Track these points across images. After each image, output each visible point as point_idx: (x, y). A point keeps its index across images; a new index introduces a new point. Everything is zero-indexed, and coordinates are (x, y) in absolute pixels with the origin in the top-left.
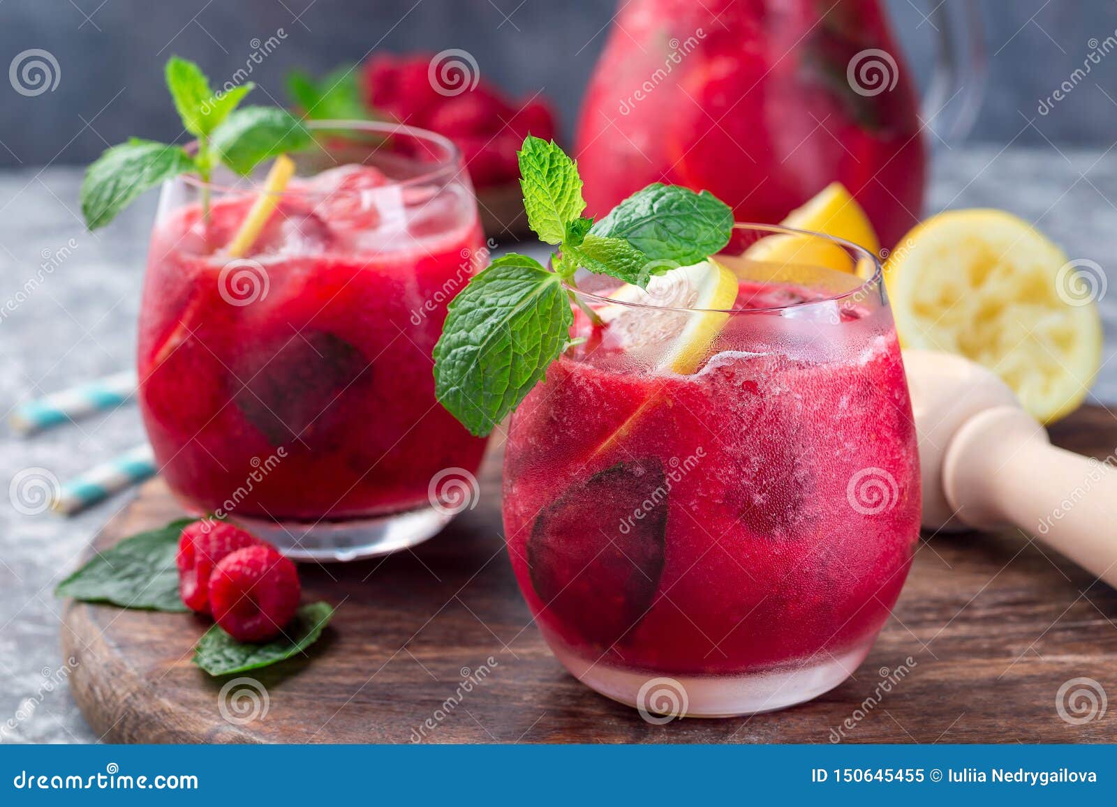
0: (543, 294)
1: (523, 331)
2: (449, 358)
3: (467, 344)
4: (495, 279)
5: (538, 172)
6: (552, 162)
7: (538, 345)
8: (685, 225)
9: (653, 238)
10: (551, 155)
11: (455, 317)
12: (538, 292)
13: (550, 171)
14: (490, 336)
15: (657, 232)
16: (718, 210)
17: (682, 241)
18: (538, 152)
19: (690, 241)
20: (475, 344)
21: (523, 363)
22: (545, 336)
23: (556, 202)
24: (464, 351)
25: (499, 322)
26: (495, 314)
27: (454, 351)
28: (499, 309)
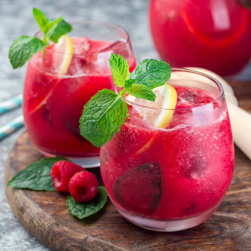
0: (117, 102)
1: (111, 115)
2: (85, 123)
3: (93, 119)
4: (100, 97)
5: (116, 65)
6: (119, 61)
7: (116, 119)
8: (157, 73)
9: (149, 80)
10: (119, 59)
11: (87, 109)
12: (115, 101)
13: (119, 64)
14: (101, 117)
15: (150, 78)
16: (166, 66)
17: (158, 79)
18: (115, 58)
19: (159, 78)
20: (95, 119)
21: (112, 125)
22: (118, 116)
23: (121, 74)
24: (92, 121)
25: (103, 113)
26: (102, 110)
27: (87, 121)
28: (103, 108)
